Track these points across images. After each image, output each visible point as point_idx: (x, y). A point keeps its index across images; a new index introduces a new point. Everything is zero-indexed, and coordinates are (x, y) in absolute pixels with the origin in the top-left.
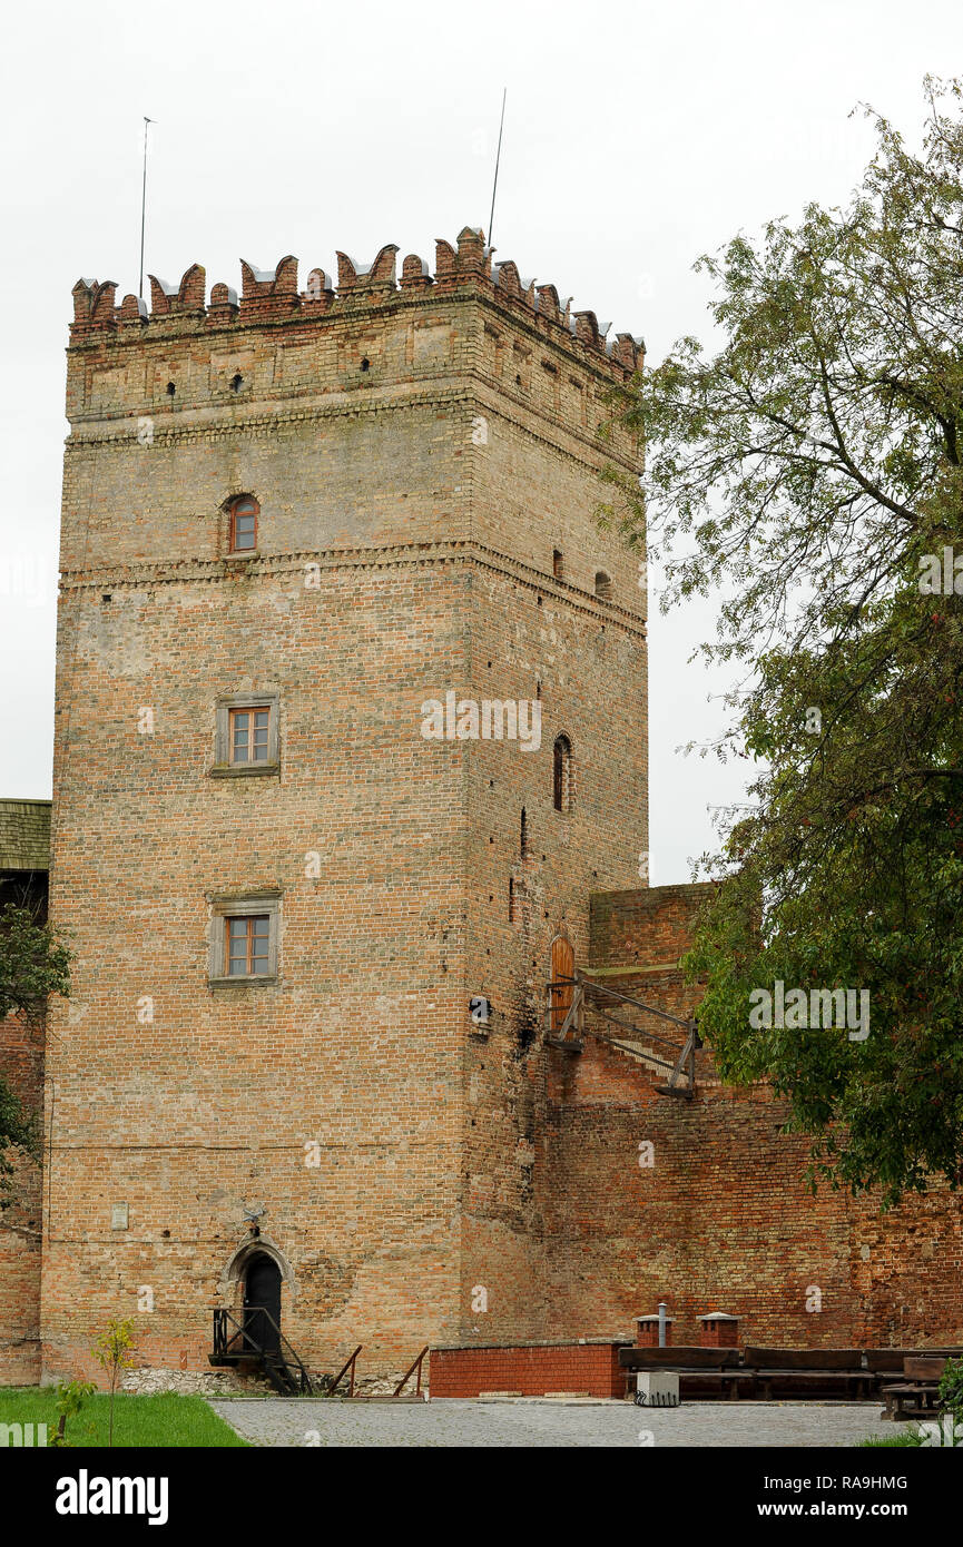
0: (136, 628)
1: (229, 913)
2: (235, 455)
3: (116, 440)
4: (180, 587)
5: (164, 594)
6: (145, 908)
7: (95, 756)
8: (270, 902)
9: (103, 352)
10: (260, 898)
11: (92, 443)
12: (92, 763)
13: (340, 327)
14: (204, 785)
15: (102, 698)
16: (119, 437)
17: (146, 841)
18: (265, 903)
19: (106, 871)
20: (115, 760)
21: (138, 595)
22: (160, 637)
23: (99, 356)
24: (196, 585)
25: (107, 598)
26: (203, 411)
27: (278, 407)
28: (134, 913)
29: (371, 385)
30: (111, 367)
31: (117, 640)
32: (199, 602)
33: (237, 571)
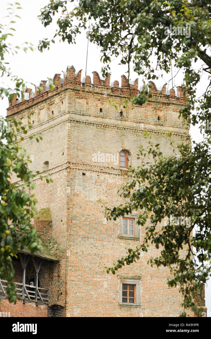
0: (94, 186)
1: (124, 283)
2: (124, 137)
3: (85, 123)
4: (107, 175)
5: (103, 177)
6: (98, 278)
7: (81, 225)
8: (138, 281)
9: (81, 92)
10: (135, 279)
11: (77, 122)
12: (80, 228)
13: (153, 105)
14: (116, 240)
15: (83, 207)
16: (87, 122)
17: (98, 256)
18: (136, 281)
19: (86, 264)
20: (88, 228)
21: (94, 175)
22: (101, 190)
23: (79, 94)
24: (112, 175)
25: (84, 174)
26: (112, 120)
27: (135, 125)
28: (95, 279)
29: (162, 125)
30: (82, 98)
31: (88, 189)
32: (114, 181)
33: (125, 174)
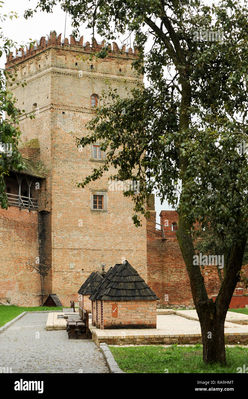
0: (71, 122)
1: (95, 194)
2: (94, 84)
3: (65, 74)
4: (81, 113)
5: (78, 115)
6: (75, 191)
7: (62, 152)
8: (105, 193)
9: (61, 50)
10: (103, 191)
11: (58, 73)
12: (61, 153)
13: (116, 60)
14: (88, 163)
15: (63, 138)
16: (66, 73)
17: (75, 174)
18: (103, 193)
19: (66, 181)
20: (67, 153)
21: (72, 113)
22: (77, 125)
23: (60, 51)
24: (85, 114)
25: (63, 113)
26: (85, 71)
27: (102, 75)
28: (73, 192)
29: (123, 75)
30: (62, 55)
31: (67, 124)
32: (86, 118)
33: (95, 112)
